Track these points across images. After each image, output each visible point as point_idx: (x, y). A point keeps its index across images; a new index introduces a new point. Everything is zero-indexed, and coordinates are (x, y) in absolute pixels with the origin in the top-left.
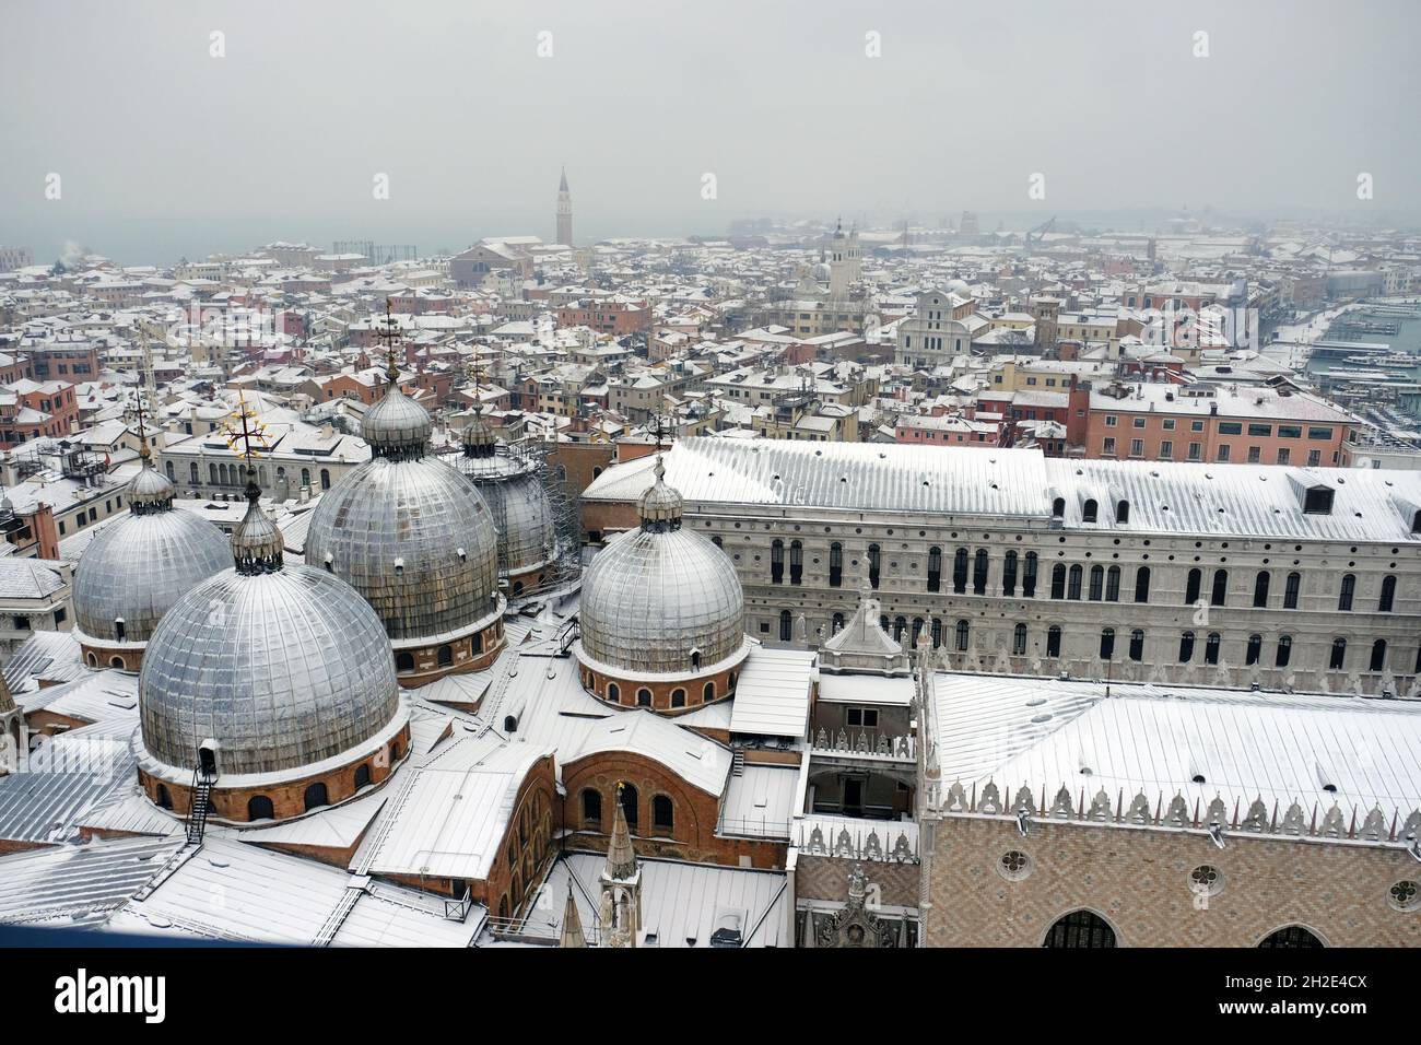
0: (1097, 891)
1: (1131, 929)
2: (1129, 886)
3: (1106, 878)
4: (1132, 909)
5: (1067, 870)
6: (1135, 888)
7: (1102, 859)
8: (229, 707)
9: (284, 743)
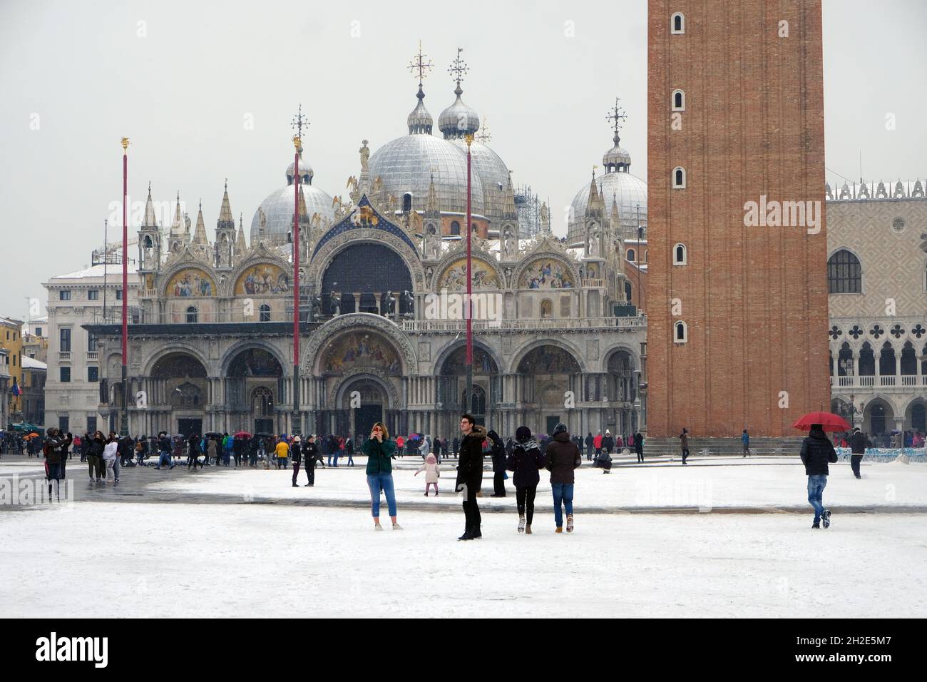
0: (847, 237)
1: (866, 256)
2: (863, 232)
3: (851, 229)
4: (865, 244)
5: (832, 226)
6: (866, 232)
7: (848, 219)
8: (419, 175)
9: (443, 197)
